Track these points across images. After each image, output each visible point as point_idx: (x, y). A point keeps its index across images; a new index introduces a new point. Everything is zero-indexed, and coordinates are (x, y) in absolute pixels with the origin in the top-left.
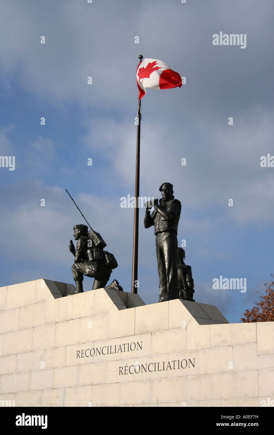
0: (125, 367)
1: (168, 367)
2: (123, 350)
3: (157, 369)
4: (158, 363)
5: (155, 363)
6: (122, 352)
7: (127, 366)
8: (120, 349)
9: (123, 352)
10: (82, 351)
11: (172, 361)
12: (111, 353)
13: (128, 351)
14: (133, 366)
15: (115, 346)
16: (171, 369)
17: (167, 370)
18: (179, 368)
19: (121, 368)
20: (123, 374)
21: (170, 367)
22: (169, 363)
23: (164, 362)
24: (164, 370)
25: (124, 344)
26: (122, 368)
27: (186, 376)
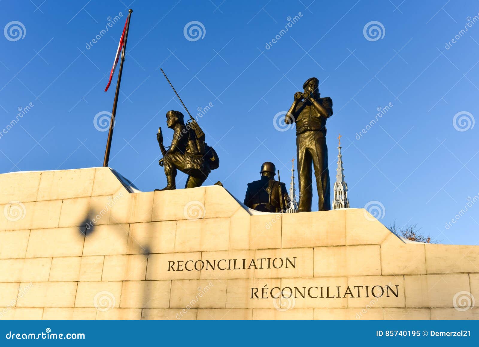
0: (263, 289)
1: (346, 293)
2: (258, 266)
3: (325, 295)
4: (328, 288)
5: (322, 288)
6: (256, 268)
7: (266, 287)
8: (253, 264)
9: (259, 270)
10: (179, 262)
11: (354, 287)
12: (235, 269)
13: (269, 268)
14: (279, 288)
15: (244, 260)
16: (352, 296)
17: (344, 297)
18: (368, 296)
19: (255, 291)
20: (258, 298)
21: (351, 293)
22: (348, 288)
23: (338, 288)
24: (339, 296)
25: (261, 259)
26: (257, 290)
27: (383, 308)
